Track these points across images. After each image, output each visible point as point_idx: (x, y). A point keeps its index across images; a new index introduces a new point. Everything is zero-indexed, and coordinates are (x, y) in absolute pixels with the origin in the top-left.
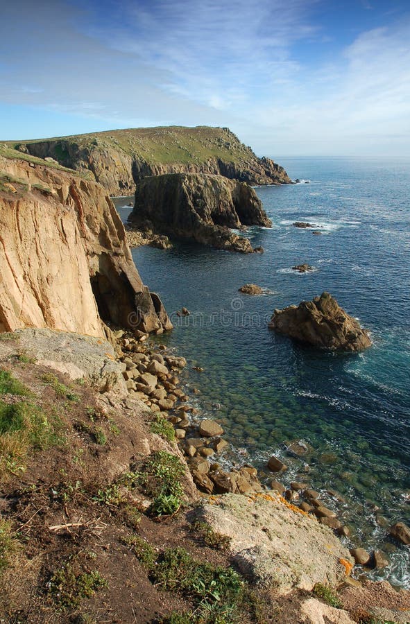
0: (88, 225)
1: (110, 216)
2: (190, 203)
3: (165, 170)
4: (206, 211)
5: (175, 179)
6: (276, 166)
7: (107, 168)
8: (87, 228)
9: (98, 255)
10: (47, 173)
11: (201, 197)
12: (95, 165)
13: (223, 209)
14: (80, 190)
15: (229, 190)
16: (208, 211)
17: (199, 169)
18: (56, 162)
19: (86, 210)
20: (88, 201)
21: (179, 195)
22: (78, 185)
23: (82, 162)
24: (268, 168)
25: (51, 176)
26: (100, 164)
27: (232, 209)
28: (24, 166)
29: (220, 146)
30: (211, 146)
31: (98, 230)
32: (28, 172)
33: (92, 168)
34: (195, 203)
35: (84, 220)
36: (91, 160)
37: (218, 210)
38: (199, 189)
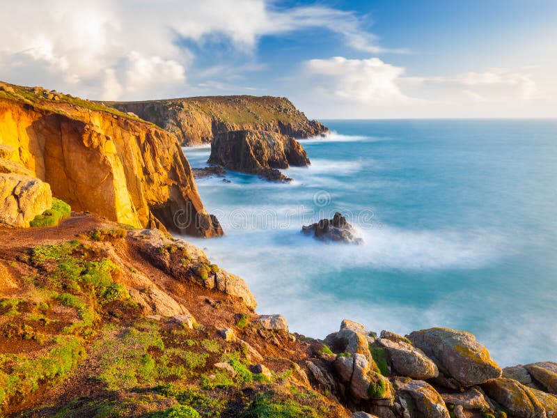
0: (161, 163)
1: (179, 158)
2: (251, 152)
3: (237, 128)
4: (264, 158)
5: (241, 134)
6: (322, 127)
7: (191, 126)
8: (160, 166)
9: (169, 186)
10: (127, 123)
11: (260, 148)
12: (182, 123)
13: (277, 157)
14: (154, 137)
15: (281, 143)
16: (266, 158)
17: (263, 128)
18: (137, 116)
19: (159, 152)
20: (161, 146)
21: (244, 146)
22: (153, 133)
23: (171, 121)
24: (316, 128)
25: (131, 126)
26: (186, 123)
27: (284, 157)
28: (109, 117)
29: (280, 111)
30: (273, 111)
31: (169, 168)
32: (111, 122)
33: (179, 125)
34: (255, 152)
35: (158, 160)
36: (179, 119)
37: (273, 158)
38: (258, 142)
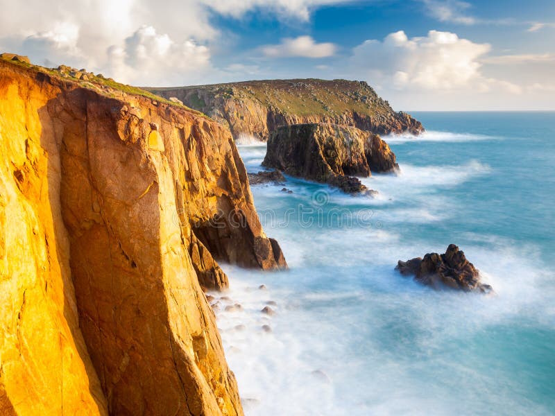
0: (209, 166)
1: (232, 159)
2: (321, 152)
3: (299, 121)
4: (337, 162)
5: (307, 129)
6: (413, 121)
7: (242, 118)
8: (208, 169)
9: (218, 197)
10: (170, 111)
11: (333, 148)
12: (230, 114)
13: (355, 161)
14: (203, 131)
15: (361, 141)
16: (339, 161)
17: (334, 122)
18: (181, 103)
19: (207, 150)
20: (211, 143)
21: (311, 145)
22: (201, 125)
23: (217, 111)
24: (405, 123)
25: (174, 115)
26: (235, 114)
27: (364, 161)
28: (147, 103)
29: (357, 99)
30: (347, 100)
31: (219, 172)
32: (150, 109)
33: (227, 117)
34: (325, 153)
35: (205, 161)
36: (226, 109)
37: (349, 161)
38: (331, 140)
